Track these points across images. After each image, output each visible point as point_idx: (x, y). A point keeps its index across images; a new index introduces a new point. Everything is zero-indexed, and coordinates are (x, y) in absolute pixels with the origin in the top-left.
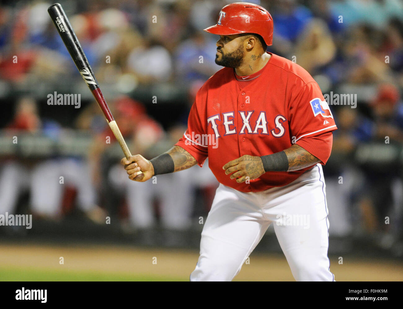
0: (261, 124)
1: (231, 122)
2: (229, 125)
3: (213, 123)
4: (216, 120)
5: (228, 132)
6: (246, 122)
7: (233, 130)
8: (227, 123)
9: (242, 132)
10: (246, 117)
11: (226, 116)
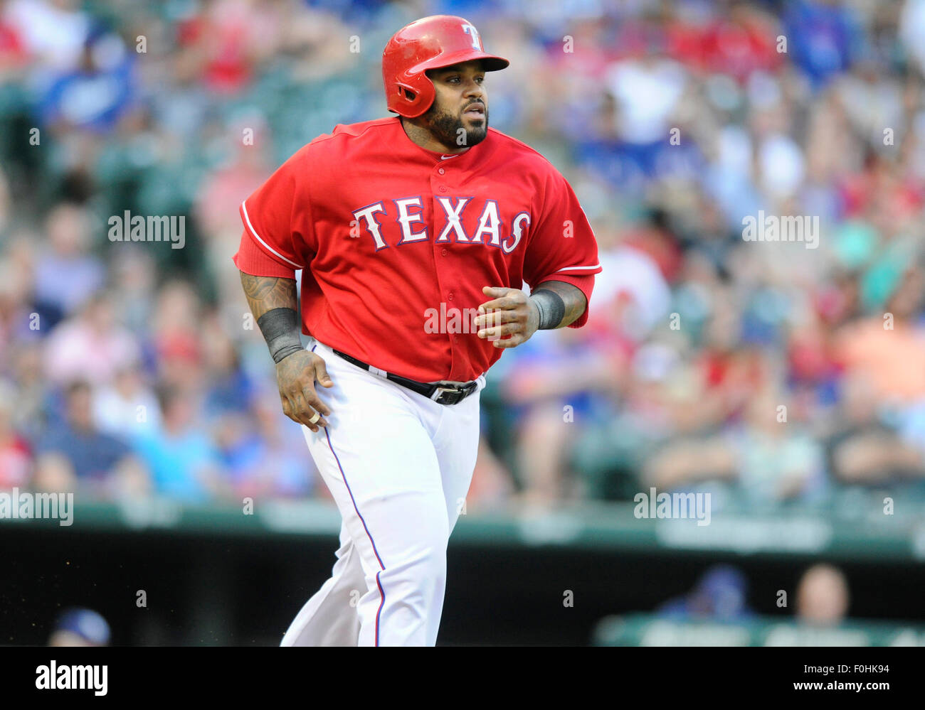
0: (488, 224)
1: (417, 217)
2: (412, 224)
3: (370, 219)
4: (375, 214)
5: (408, 236)
6: (454, 219)
7: (421, 233)
8: (405, 219)
9: (443, 237)
10: (454, 208)
11: (402, 205)
